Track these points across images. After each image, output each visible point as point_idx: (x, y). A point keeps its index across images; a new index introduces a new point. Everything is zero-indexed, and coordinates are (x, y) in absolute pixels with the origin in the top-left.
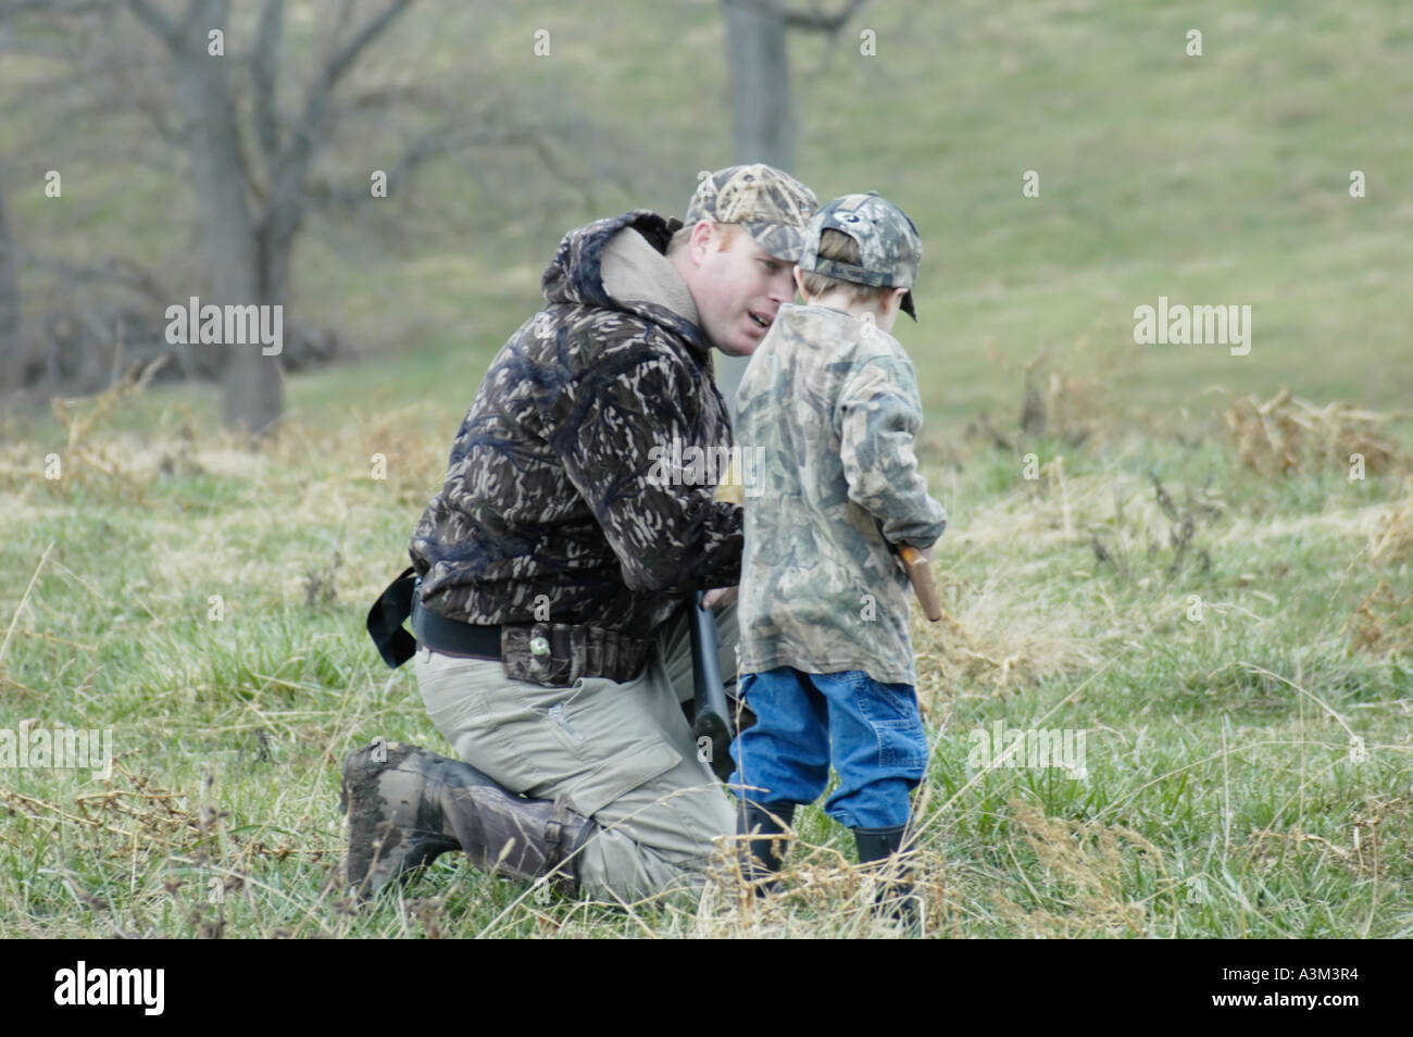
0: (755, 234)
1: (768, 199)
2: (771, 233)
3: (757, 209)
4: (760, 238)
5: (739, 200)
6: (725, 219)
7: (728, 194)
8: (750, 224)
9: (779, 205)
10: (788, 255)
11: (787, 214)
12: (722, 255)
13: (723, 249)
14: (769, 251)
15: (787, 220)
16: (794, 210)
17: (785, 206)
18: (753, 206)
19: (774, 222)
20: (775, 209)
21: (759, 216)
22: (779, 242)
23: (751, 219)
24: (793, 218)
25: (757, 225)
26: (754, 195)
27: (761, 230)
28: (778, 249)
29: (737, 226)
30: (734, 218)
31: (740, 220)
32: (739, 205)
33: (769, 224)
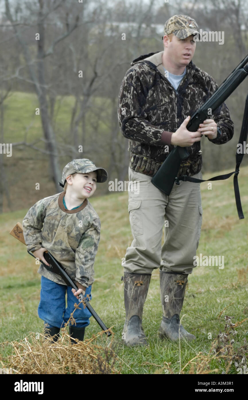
0: (176, 35)
1: (177, 24)
2: (179, 33)
3: (175, 28)
4: (177, 35)
5: (171, 27)
6: (169, 33)
7: (168, 27)
8: (174, 32)
9: (180, 25)
10: (184, 37)
11: (182, 26)
12: (171, 42)
13: (171, 41)
14: (179, 38)
15: (182, 28)
16: (184, 25)
17: (181, 24)
18: (174, 27)
19: (179, 30)
20: (179, 26)
21: (175, 29)
22: (181, 35)
23: (174, 31)
24: (184, 27)
25: (176, 32)
26: (173, 25)
27: (177, 33)
28: (181, 37)
29: (172, 34)
30: (171, 32)
31: (172, 32)
32: (171, 29)
33: (178, 31)
